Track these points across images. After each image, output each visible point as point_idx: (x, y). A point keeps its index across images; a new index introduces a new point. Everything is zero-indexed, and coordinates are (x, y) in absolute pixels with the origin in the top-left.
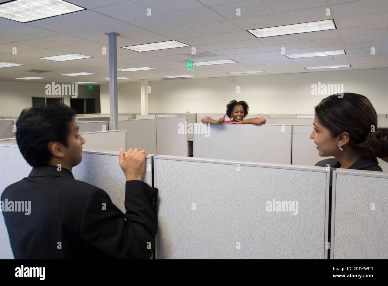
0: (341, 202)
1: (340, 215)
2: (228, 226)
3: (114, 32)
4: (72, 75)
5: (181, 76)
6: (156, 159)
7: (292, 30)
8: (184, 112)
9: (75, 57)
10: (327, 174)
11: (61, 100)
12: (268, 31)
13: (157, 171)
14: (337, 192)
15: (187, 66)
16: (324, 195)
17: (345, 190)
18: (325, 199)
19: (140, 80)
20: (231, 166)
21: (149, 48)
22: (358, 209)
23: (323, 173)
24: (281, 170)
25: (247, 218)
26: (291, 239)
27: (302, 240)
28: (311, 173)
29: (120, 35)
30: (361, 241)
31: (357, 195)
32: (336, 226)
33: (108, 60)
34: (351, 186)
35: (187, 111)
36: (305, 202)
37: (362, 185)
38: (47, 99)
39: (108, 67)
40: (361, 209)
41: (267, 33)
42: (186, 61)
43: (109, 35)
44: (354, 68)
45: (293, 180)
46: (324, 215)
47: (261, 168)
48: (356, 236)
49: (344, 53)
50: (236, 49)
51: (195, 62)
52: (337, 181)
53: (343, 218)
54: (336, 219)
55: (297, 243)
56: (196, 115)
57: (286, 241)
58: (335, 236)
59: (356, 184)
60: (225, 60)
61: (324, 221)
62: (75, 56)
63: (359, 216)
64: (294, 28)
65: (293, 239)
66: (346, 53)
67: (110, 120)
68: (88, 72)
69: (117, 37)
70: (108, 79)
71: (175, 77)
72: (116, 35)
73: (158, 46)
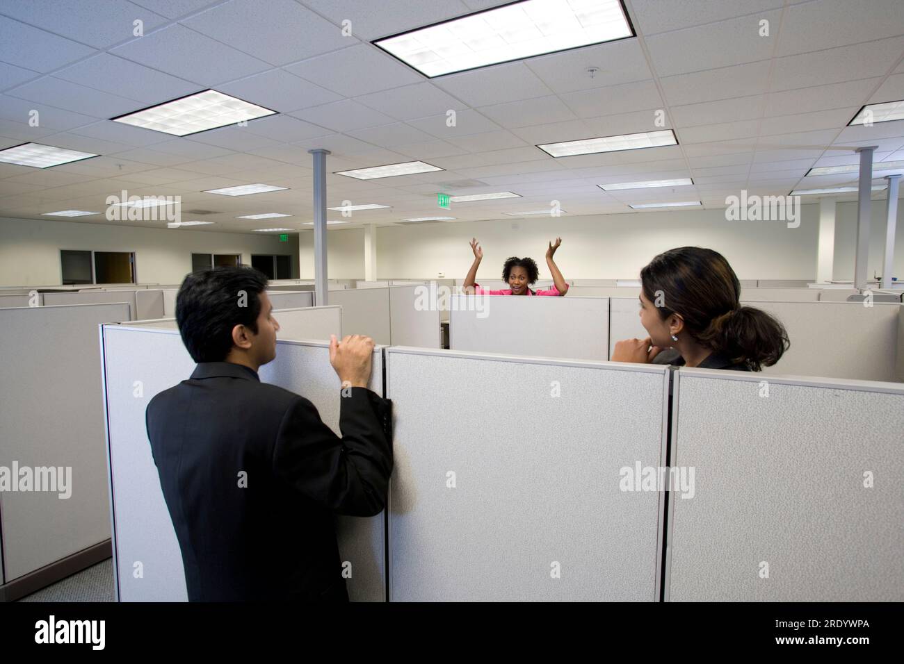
0: (686, 421)
1: (685, 442)
3: (322, 148)
4: (255, 217)
5: (430, 219)
6: (389, 352)
7: (609, 145)
8: (436, 277)
10: (665, 376)
11: (236, 258)
12: (571, 147)
14: (680, 405)
15: (440, 203)
16: (660, 410)
17: (693, 401)
18: (661, 416)
19: (364, 224)
21: (377, 174)
22: (712, 431)
23: (656, 375)
28: (639, 374)
29: (332, 153)
31: (711, 409)
33: (312, 194)
34: (702, 395)
35: (440, 275)
37: (720, 392)
38: (214, 255)
40: (717, 431)
41: (569, 149)
42: (437, 194)
43: (313, 153)
44: (706, 207)
46: (660, 442)
49: (691, 183)
50: (518, 174)
51: (453, 196)
52: (681, 388)
53: (689, 446)
54: (678, 448)
56: (455, 281)
59: (710, 391)
60: (501, 193)
61: (660, 451)
62: (259, 187)
63: (713, 442)
64: (611, 142)
66: (694, 183)
67: (314, 290)
68: (280, 213)
69: (327, 156)
70: (312, 223)
71: (420, 219)
72: (325, 154)
73: (393, 171)
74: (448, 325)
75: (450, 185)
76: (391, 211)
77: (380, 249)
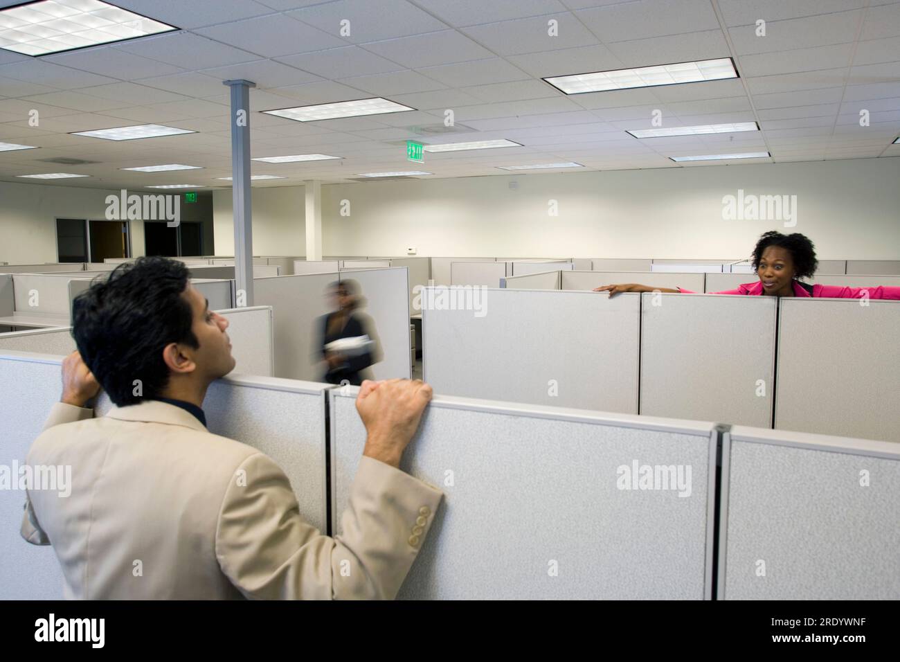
0: (740, 502)
1: (738, 530)
2: (495, 548)
3: (242, 78)
4: (148, 169)
5: (397, 174)
6: (335, 396)
7: (643, 78)
8: (403, 253)
9: (154, 131)
10: (712, 439)
11: (123, 225)
12: (590, 81)
13: (337, 422)
14: (731, 480)
15: (410, 153)
16: (704, 486)
17: (749, 475)
18: (706, 495)
19: (304, 181)
20: (502, 416)
21: (322, 114)
22: (776, 517)
23: (701, 438)
24: (611, 428)
25: (536, 532)
26: (632, 579)
27: (655, 582)
28: (675, 436)
29: (257, 85)
30: (782, 587)
31: (775, 487)
32: (728, 552)
33: (230, 140)
34: (762, 468)
35: (410, 252)
36: (664, 500)
37: (786, 465)
38: (90, 222)
39: (230, 154)
40: (783, 518)
41: (588, 84)
42: (406, 141)
43: (231, 85)
44: (776, 160)
45: (638, 450)
46: (704, 529)
47: (566, 423)
48: (772, 576)
49: (756, 128)
50: (518, 117)
51: (427, 144)
52: (733, 457)
53: (743, 536)
54: (729, 538)
55: (646, 588)
56: (430, 259)
57: (622, 583)
58: (727, 574)
59: (772, 463)
60: (494, 141)
61: (704, 542)
62: (154, 129)
63: (777, 533)
64: (645, 75)
65: (635, 578)
66: (760, 128)
67: (234, 278)
68: (185, 164)
69: (250, 89)
70: (230, 179)
71: (381, 175)
72: (248, 86)
73: (344, 110)
74: (420, 320)
75: (424, 130)
76: (342, 164)
77: (328, 213)
